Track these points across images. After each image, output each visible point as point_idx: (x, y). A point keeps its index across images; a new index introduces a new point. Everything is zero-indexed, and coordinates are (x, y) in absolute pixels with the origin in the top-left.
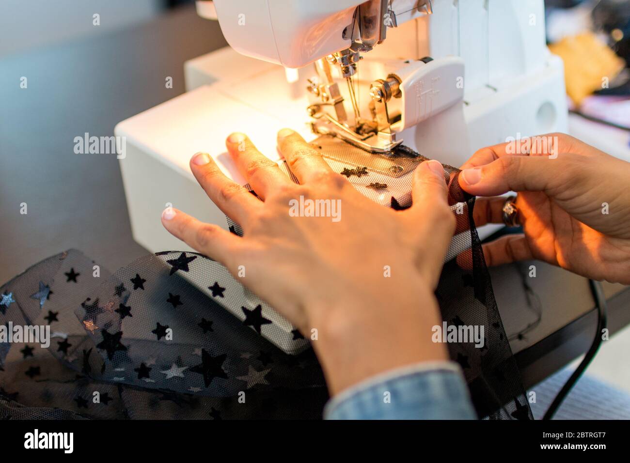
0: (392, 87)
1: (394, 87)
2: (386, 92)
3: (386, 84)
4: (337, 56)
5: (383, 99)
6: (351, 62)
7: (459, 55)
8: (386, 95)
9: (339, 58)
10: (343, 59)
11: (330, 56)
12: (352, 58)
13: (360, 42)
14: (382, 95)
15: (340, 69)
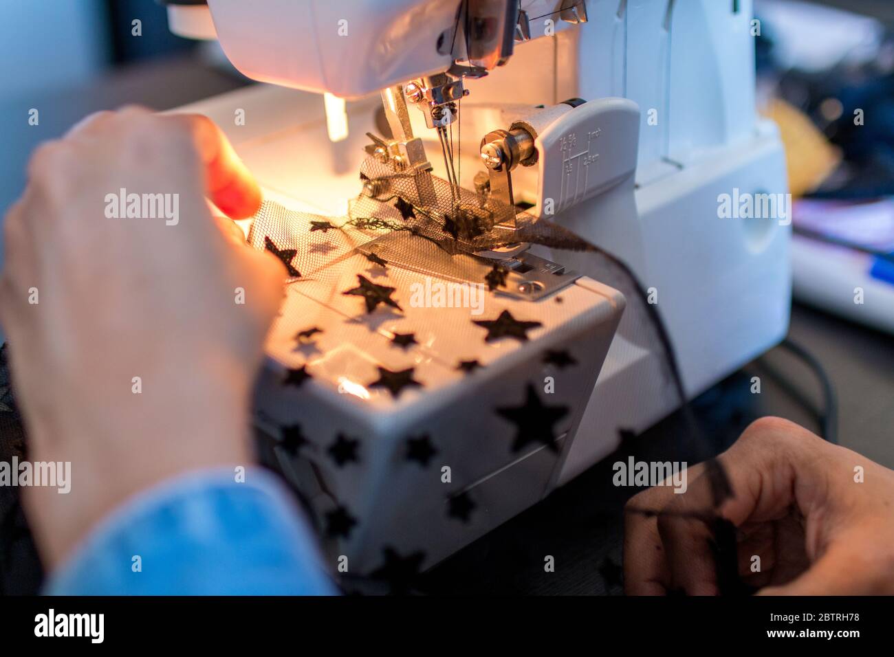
0: (520, 143)
1: (524, 146)
2: (511, 152)
3: (511, 140)
4: (424, 87)
5: (504, 165)
6: (448, 99)
7: (624, 96)
8: (510, 158)
9: (427, 89)
10: (434, 93)
11: (412, 87)
12: (451, 91)
13: (466, 63)
14: (503, 157)
15: (428, 111)
